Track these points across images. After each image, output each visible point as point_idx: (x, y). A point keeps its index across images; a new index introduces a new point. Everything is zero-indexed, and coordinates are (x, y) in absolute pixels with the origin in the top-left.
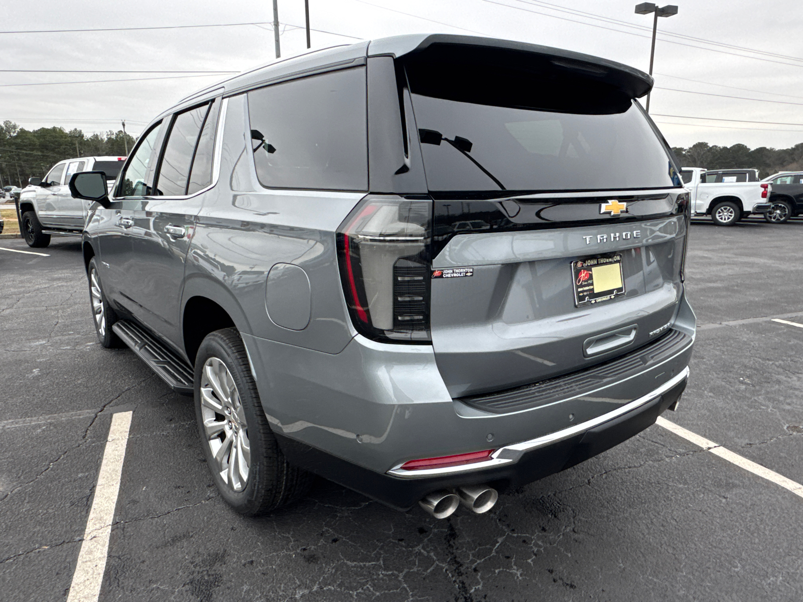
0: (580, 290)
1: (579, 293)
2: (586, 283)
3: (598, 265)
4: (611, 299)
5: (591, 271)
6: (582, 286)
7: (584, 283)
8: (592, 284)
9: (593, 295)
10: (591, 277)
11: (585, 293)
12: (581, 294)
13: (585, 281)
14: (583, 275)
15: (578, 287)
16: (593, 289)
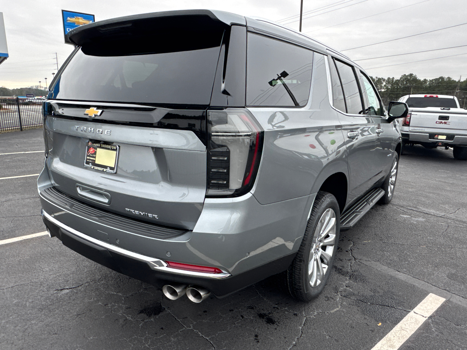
0: (88, 158)
1: (87, 159)
2: (92, 155)
3: (100, 147)
4: (103, 171)
5: (96, 150)
6: (89, 156)
7: (91, 155)
8: (95, 157)
9: (94, 164)
10: (95, 153)
11: (90, 161)
12: (88, 160)
13: (92, 154)
14: (91, 150)
15: (88, 156)
16: (95, 161)
